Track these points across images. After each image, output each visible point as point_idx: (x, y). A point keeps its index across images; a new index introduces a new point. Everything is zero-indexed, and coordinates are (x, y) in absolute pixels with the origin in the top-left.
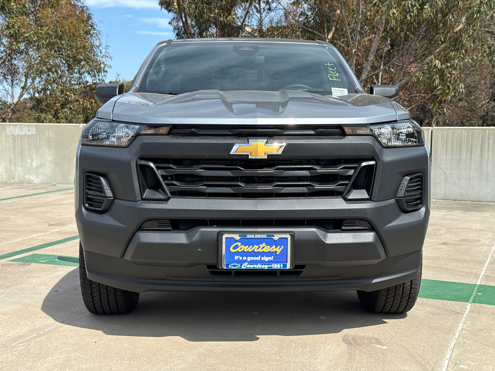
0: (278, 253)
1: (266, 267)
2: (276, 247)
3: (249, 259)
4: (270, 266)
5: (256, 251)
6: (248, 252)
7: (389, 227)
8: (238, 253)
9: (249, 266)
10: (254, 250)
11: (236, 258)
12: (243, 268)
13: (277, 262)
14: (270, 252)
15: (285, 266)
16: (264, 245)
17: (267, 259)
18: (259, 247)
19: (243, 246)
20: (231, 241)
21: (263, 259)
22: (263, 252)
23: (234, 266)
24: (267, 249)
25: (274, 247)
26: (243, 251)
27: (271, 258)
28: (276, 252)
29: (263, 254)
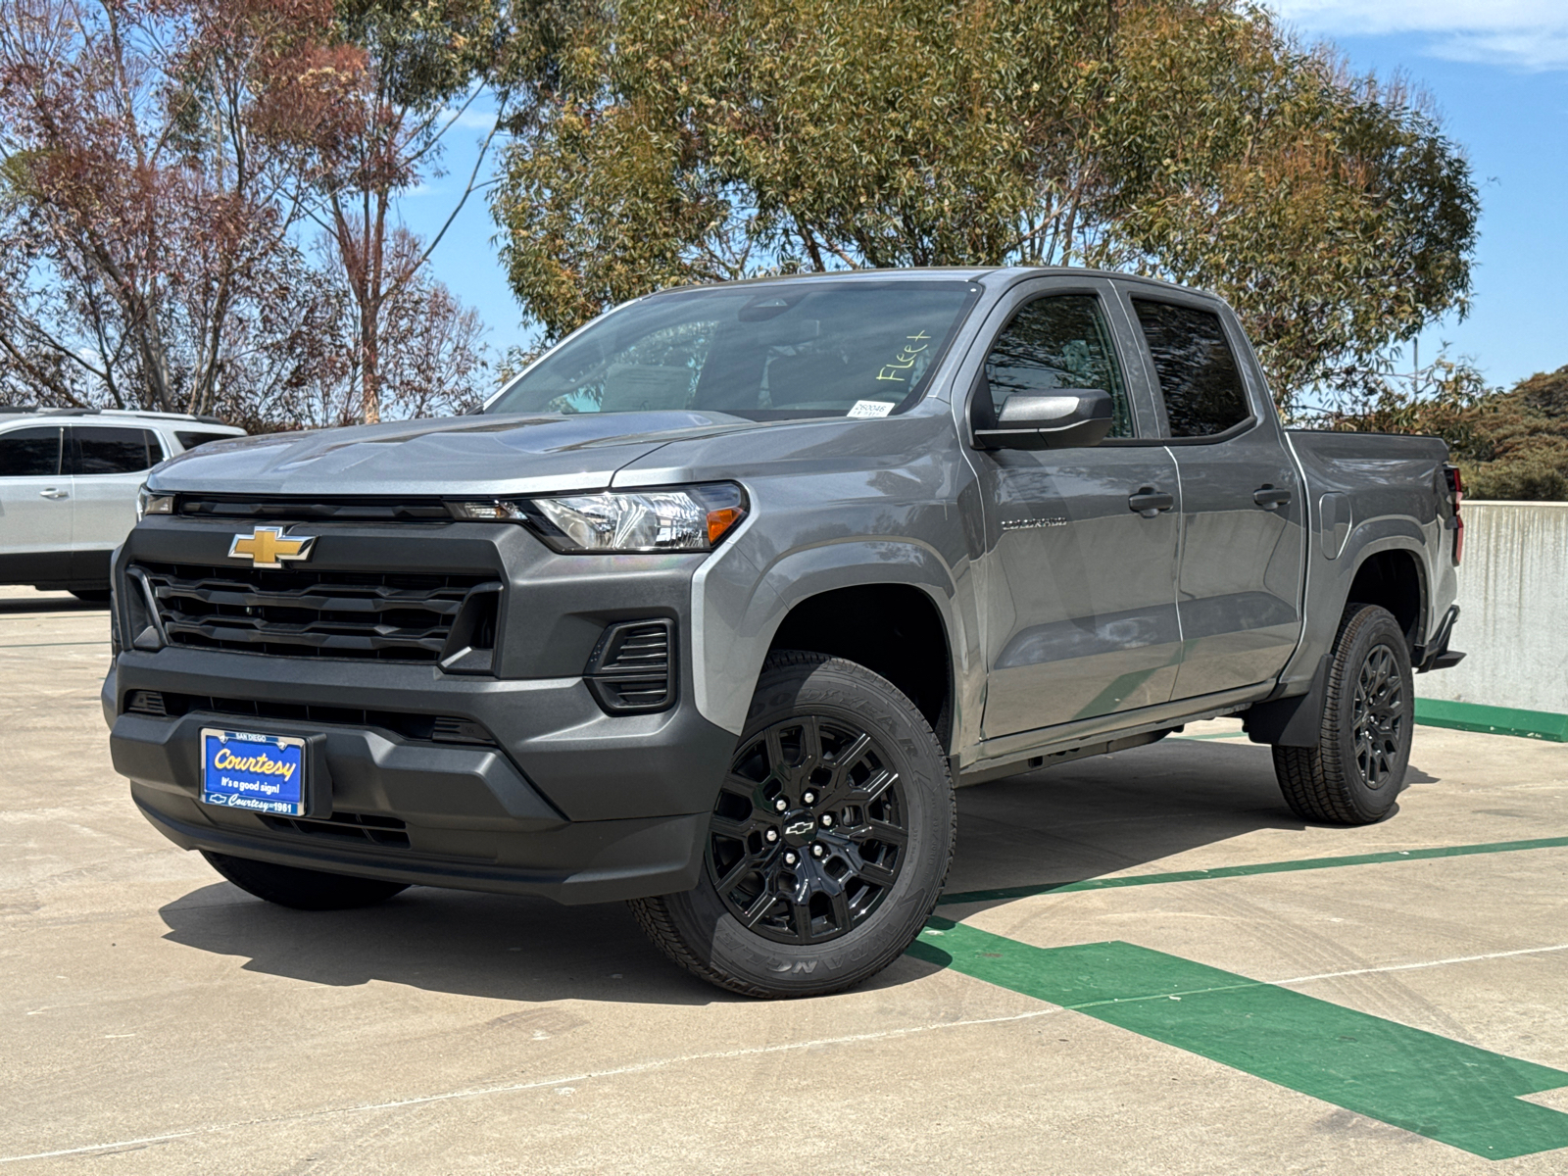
0: (287, 779)
1: (265, 807)
2: (284, 765)
3: (244, 786)
4: (271, 806)
5: (252, 769)
6: (240, 770)
7: (534, 743)
8: (226, 772)
9: (239, 802)
10: (248, 769)
11: (224, 781)
12: (230, 804)
13: (282, 800)
14: (273, 774)
15: (294, 808)
16: (263, 758)
17: (269, 790)
18: (257, 762)
19: (232, 757)
20: (214, 744)
21: (263, 788)
22: (263, 773)
23: (218, 799)
24: (269, 767)
25: (280, 763)
26: (234, 768)
27: (276, 789)
28: (283, 776)
29: (263, 778)
